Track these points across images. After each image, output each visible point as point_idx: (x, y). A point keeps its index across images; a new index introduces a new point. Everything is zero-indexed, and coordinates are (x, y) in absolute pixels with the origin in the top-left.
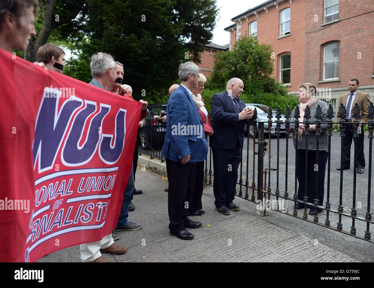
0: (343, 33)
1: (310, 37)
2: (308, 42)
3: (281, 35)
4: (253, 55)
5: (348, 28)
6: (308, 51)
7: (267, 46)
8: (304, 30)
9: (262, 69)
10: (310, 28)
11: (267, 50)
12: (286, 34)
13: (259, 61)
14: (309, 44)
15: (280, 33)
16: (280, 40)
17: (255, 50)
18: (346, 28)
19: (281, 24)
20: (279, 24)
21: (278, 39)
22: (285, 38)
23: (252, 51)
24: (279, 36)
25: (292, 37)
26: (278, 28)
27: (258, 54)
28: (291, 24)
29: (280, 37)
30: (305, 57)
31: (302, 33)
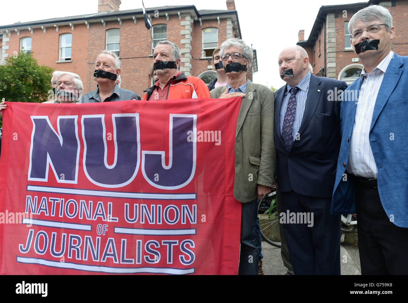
0: (123, 70)
1: (92, 68)
2: (90, 72)
3: (61, 59)
4: (34, 75)
5: (127, 67)
6: (90, 81)
7: (49, 69)
8: (86, 59)
9: (40, 92)
10: (92, 59)
11: (49, 73)
12: (66, 59)
13: (40, 84)
14: (91, 74)
15: (60, 58)
16: (60, 64)
17: (36, 71)
18: (125, 67)
19: (61, 48)
20: (59, 48)
21: (57, 63)
22: (66, 64)
23: (33, 71)
24: (58, 60)
25: (73, 63)
26: (57, 52)
27: (40, 75)
28: (72, 51)
29: (60, 61)
30: (87, 86)
31: (84, 62)
